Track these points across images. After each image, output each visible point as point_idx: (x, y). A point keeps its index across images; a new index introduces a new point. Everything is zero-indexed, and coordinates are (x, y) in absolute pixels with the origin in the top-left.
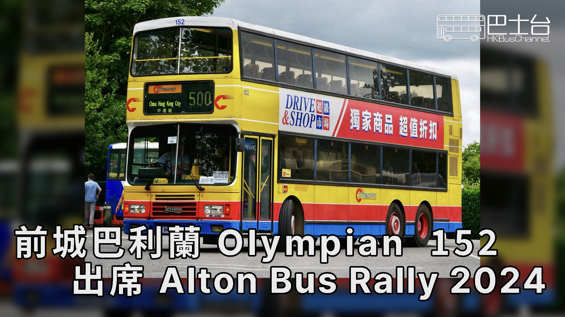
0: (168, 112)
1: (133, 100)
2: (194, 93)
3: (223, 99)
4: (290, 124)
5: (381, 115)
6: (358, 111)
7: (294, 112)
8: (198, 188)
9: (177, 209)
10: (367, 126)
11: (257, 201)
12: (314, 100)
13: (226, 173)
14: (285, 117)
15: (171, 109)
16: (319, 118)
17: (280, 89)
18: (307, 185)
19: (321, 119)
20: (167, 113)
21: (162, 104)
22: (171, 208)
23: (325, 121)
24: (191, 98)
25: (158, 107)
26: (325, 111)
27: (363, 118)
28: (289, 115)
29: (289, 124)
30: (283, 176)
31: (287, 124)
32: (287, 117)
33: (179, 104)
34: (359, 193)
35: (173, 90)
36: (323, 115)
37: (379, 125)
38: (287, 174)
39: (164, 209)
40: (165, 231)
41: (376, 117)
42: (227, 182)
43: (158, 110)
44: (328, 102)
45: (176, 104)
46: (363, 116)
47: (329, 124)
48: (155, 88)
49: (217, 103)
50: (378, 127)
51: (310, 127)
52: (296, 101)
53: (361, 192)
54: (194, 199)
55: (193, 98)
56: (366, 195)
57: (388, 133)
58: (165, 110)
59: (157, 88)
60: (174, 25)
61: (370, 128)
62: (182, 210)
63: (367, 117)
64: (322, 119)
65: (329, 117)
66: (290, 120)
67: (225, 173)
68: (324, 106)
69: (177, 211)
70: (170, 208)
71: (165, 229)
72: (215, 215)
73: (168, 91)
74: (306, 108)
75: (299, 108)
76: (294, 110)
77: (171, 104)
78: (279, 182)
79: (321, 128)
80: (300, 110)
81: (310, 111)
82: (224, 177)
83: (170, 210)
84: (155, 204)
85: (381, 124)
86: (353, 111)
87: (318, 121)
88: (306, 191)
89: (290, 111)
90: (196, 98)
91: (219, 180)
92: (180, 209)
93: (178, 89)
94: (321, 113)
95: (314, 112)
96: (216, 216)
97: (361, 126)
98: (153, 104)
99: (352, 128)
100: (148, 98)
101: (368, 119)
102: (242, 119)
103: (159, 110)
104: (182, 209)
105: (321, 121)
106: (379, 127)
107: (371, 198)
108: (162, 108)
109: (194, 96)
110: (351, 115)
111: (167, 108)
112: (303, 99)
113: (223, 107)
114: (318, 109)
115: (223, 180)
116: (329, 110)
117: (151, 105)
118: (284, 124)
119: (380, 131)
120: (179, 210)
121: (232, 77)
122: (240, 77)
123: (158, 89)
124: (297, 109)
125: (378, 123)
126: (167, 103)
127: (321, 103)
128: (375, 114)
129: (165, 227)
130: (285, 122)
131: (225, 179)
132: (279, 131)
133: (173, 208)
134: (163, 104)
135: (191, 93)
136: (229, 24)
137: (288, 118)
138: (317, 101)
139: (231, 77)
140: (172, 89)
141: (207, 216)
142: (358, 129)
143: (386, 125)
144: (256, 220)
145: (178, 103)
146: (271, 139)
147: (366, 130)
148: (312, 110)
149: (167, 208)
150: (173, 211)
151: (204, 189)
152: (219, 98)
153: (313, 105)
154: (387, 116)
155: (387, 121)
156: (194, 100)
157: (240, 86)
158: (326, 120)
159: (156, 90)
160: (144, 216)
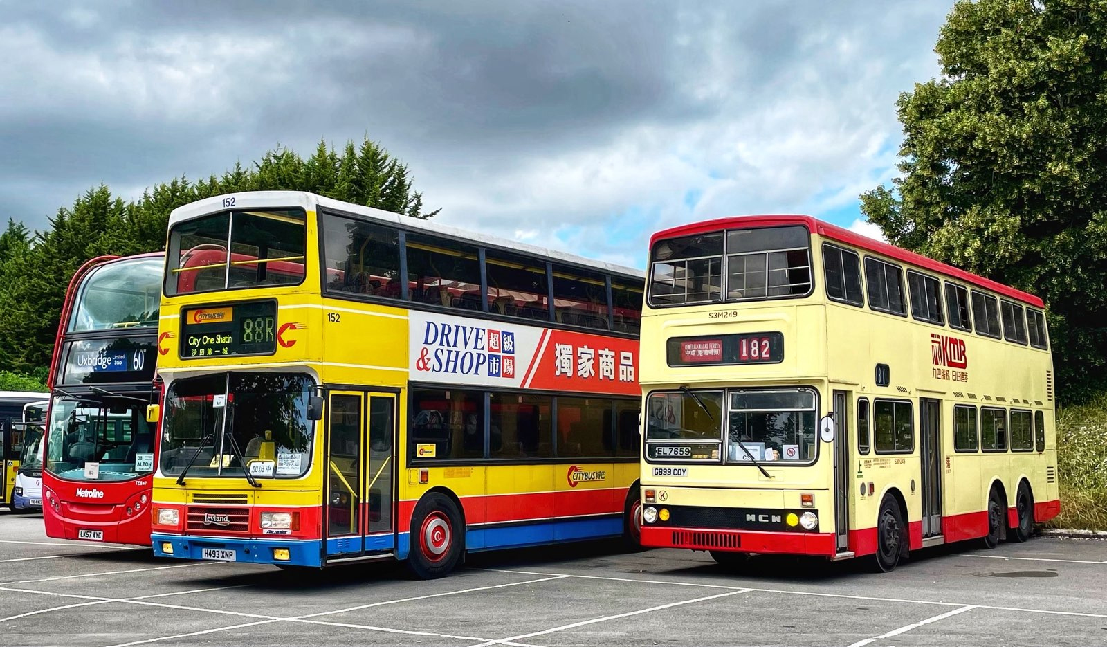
1: (166, 336)
2: (251, 321)
3: (290, 329)
4: (434, 369)
5: (613, 353)
6: (571, 347)
7: (442, 351)
8: (250, 483)
9: (221, 518)
10: (586, 369)
11: (361, 501)
12: (484, 330)
14: (423, 357)
16: (494, 358)
17: (411, 312)
18: (470, 468)
19: (498, 360)
22: (213, 516)
23: (505, 364)
24: (246, 330)
26: (506, 347)
27: (581, 358)
28: (431, 355)
29: (431, 369)
30: (418, 455)
31: (428, 370)
32: (425, 358)
34: (573, 472)
36: (501, 354)
37: (608, 368)
38: (427, 452)
39: (203, 518)
41: (604, 356)
42: (297, 471)
43: (201, 351)
44: (512, 334)
46: (579, 355)
47: (513, 367)
48: (196, 315)
49: (282, 336)
50: (607, 371)
51: (476, 373)
52: (446, 332)
53: (576, 470)
54: (246, 502)
56: (586, 476)
57: (625, 380)
60: (221, 208)
61: (593, 373)
62: (228, 520)
63: (586, 357)
64: (500, 360)
65: (514, 357)
66: (433, 362)
67: (296, 456)
68: (503, 340)
70: (211, 517)
71: (206, 552)
72: (276, 530)
73: (214, 318)
74: (466, 344)
75: (452, 343)
76: (441, 347)
78: (410, 465)
79: (498, 375)
80: (455, 346)
81: (476, 348)
82: (294, 464)
83: (211, 520)
84: (192, 509)
85: (612, 367)
86: (559, 347)
87: (491, 363)
88: (469, 476)
89: (432, 349)
91: (287, 468)
92: (226, 519)
93: (228, 316)
94: (499, 351)
95: (482, 349)
96: (278, 532)
97: (576, 369)
98: (194, 341)
99: (558, 373)
100: (186, 331)
101: (589, 360)
102: (324, 363)
103: (203, 350)
104: (229, 518)
105: (497, 364)
106: (609, 371)
107: (595, 479)
110: (558, 353)
112: (461, 330)
113: (291, 343)
114: (491, 344)
115: (291, 468)
116: (513, 346)
118: (419, 368)
119: (612, 377)
120: (222, 520)
121: (305, 292)
122: (320, 291)
123: (200, 316)
124: (448, 345)
125: (607, 365)
127: (498, 335)
128: (601, 352)
129: (206, 550)
130: (421, 365)
131: (296, 466)
132: (409, 382)
133: (216, 516)
135: (246, 322)
136: (301, 201)
137: (428, 360)
138: (490, 331)
139: (302, 292)
140: (219, 315)
141: (265, 532)
142: (570, 375)
143: (622, 368)
144: (358, 534)
146: (394, 395)
147: (586, 375)
148: (479, 346)
149: (207, 516)
150: (217, 521)
151: (260, 485)
152: (285, 327)
153: (481, 339)
154: (623, 354)
155: (623, 361)
157: (321, 307)
158: (507, 363)
159: (197, 317)
160: (177, 530)
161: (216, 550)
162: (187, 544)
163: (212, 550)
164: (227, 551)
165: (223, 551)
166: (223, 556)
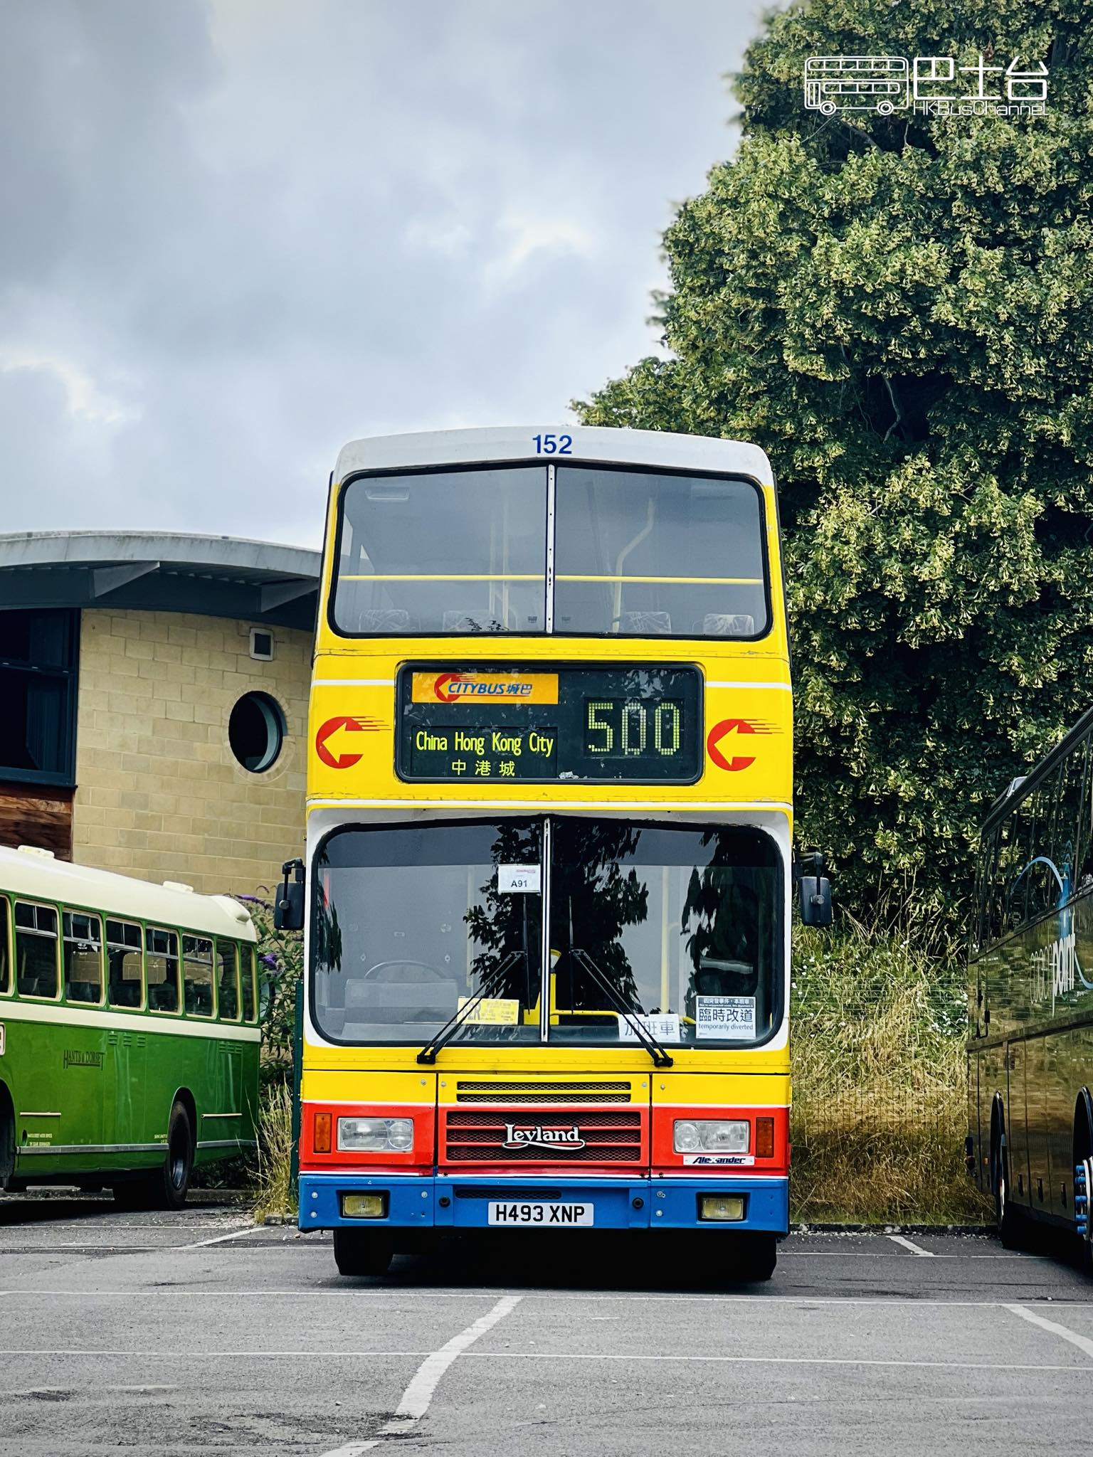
0: (500, 775)
1: (345, 725)
2: (610, 706)
3: (739, 732)
9: (560, 1136)
13: (747, 1002)
15: (511, 764)
20: (495, 777)
21: (471, 744)
22: (531, 1130)
24: (593, 725)
25: (453, 754)
33: (545, 746)
35: (519, 693)
39: (502, 1135)
40: (501, 1216)
42: (750, 1034)
43: (456, 766)
45: (535, 746)
48: (441, 683)
49: (718, 745)
54: (628, 1098)
55: (604, 725)
58: (484, 767)
59: (449, 682)
62: (579, 1137)
67: (742, 1001)
69: (561, 1141)
70: (528, 1133)
71: (501, 1209)
72: (717, 1157)
77: (514, 745)
82: (739, 1018)
83: (526, 1138)
90: (615, 723)
91: (721, 1027)
92: (572, 1136)
93: (545, 691)
96: (721, 1161)
98: (434, 743)
100: (412, 718)
103: (459, 766)
104: (581, 1134)
108: (471, 758)
109: (612, 718)
111: (495, 758)
113: (741, 763)
115: (734, 1027)
117: (422, 745)
121: (772, 656)
123: (455, 688)
126: (495, 740)
129: (501, 1205)
131: (743, 1022)
133: (542, 1130)
134: (477, 745)
135: (592, 709)
139: (768, 656)
140: (514, 689)
141: (689, 1161)
145: (543, 740)
149: (514, 1131)
150: (543, 1141)
151: (668, 1063)
152: (722, 729)
156: (610, 732)
159: (444, 688)
160: (411, 1163)
161: (532, 1205)
162: (449, 1194)
163: (519, 1205)
164: (567, 1206)
165: (555, 1205)
166: (555, 1215)
